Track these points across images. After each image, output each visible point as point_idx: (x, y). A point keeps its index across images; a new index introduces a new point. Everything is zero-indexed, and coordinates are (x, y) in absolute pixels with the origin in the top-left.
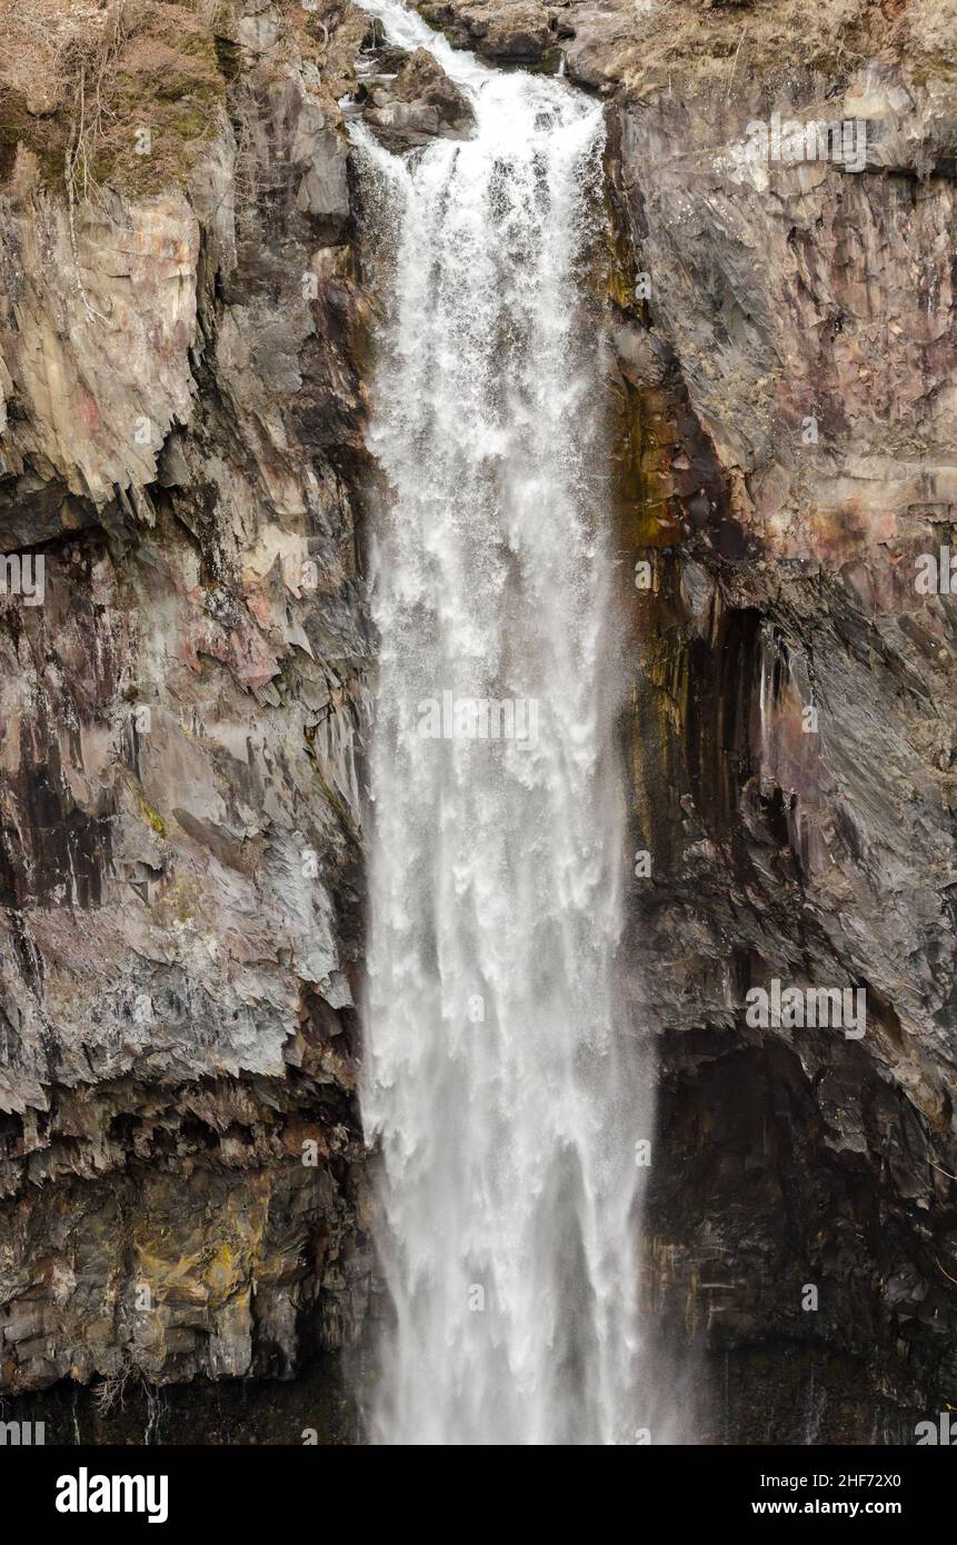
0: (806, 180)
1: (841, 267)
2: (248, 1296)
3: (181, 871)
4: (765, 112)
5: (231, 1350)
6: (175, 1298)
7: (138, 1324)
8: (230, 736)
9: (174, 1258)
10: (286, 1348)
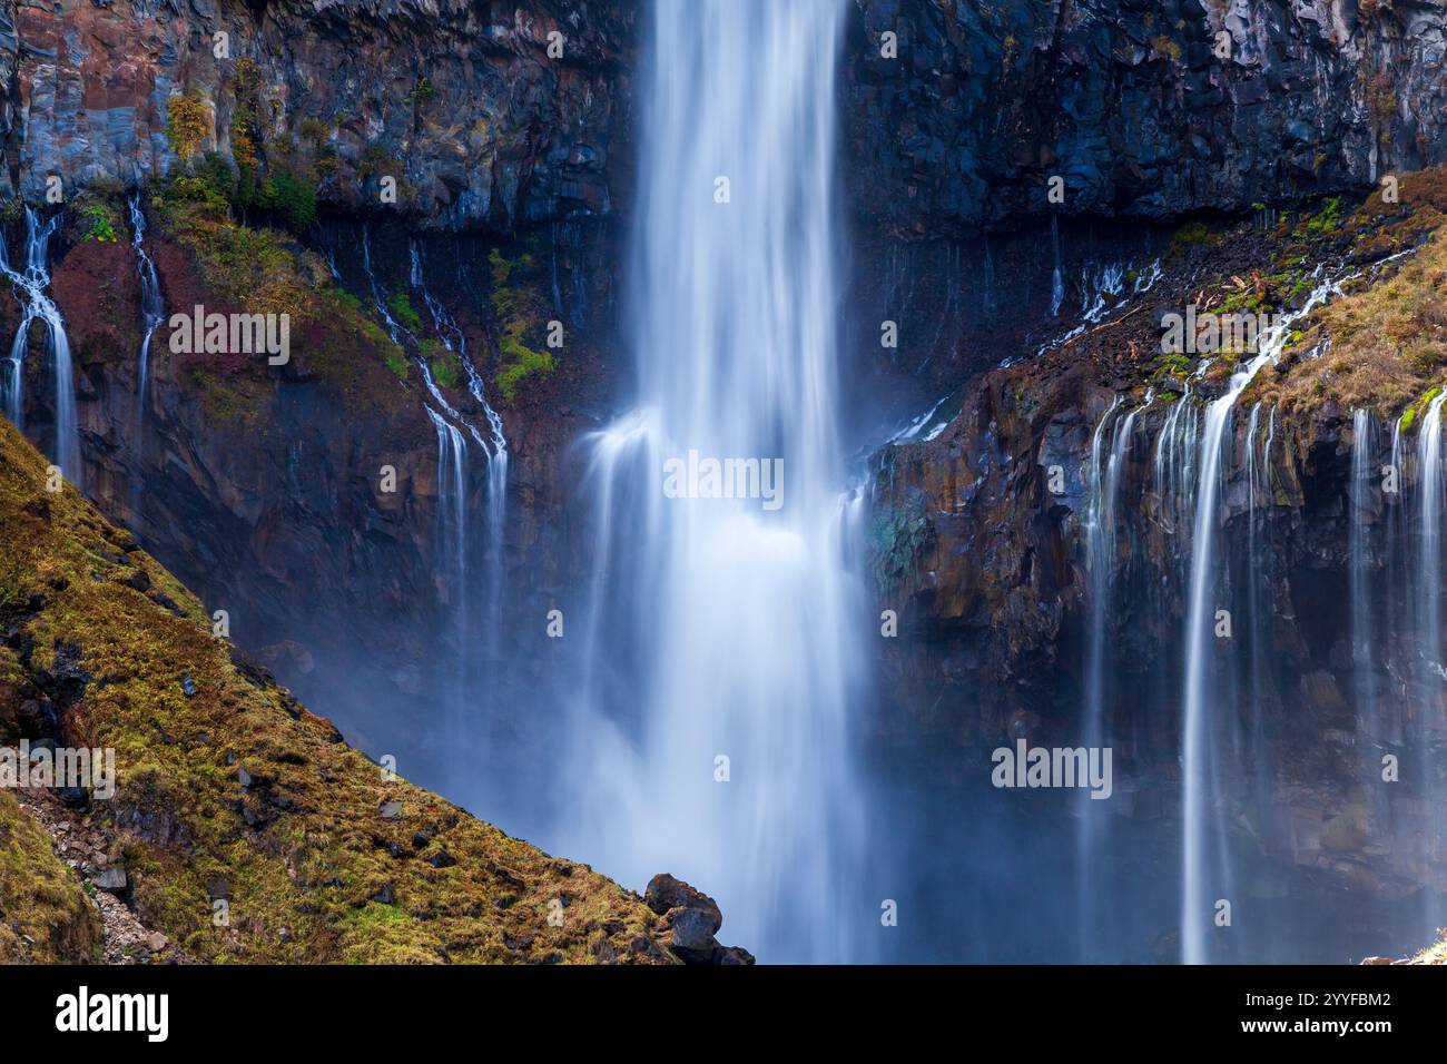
2: (491, 160)
5: (477, 199)
6: (446, 154)
7: (417, 175)
9: (446, 125)
10: (509, 209)
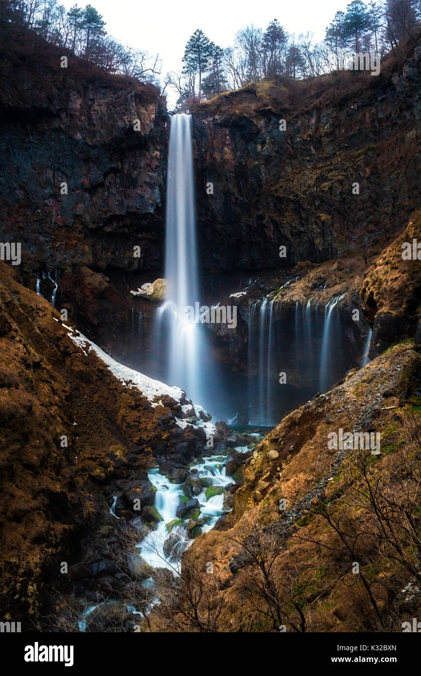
0: (211, 123)
1: (214, 133)
3: (144, 187)
4: (207, 117)
8: (150, 174)
10: (141, 267)
